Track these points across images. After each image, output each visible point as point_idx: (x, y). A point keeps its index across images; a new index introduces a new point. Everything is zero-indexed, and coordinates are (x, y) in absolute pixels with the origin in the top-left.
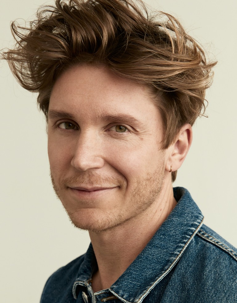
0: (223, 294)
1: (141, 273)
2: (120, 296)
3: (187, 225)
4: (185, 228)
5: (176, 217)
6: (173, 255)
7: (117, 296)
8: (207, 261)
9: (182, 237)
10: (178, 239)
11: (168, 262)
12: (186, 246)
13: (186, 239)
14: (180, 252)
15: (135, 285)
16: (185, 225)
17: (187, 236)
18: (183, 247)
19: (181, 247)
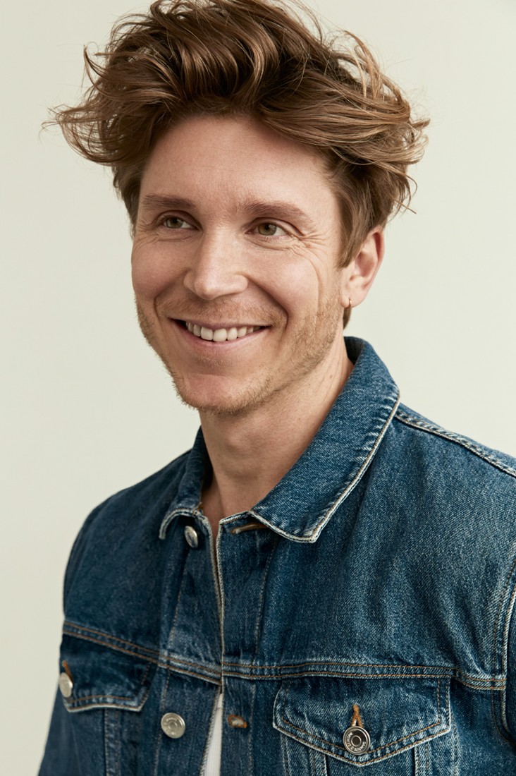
0: (469, 511)
1: (308, 486)
2: (274, 524)
3: (377, 400)
4: (377, 406)
5: (359, 388)
6: (359, 452)
7: (268, 523)
8: (427, 459)
9: (373, 420)
10: (366, 425)
11: (354, 465)
12: (382, 436)
13: (379, 425)
14: (373, 448)
15: (299, 506)
16: (376, 401)
17: (381, 419)
18: (377, 439)
19: (372, 438)
